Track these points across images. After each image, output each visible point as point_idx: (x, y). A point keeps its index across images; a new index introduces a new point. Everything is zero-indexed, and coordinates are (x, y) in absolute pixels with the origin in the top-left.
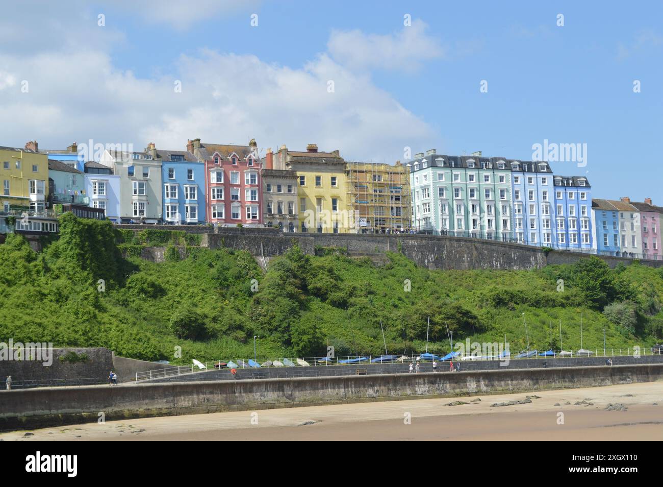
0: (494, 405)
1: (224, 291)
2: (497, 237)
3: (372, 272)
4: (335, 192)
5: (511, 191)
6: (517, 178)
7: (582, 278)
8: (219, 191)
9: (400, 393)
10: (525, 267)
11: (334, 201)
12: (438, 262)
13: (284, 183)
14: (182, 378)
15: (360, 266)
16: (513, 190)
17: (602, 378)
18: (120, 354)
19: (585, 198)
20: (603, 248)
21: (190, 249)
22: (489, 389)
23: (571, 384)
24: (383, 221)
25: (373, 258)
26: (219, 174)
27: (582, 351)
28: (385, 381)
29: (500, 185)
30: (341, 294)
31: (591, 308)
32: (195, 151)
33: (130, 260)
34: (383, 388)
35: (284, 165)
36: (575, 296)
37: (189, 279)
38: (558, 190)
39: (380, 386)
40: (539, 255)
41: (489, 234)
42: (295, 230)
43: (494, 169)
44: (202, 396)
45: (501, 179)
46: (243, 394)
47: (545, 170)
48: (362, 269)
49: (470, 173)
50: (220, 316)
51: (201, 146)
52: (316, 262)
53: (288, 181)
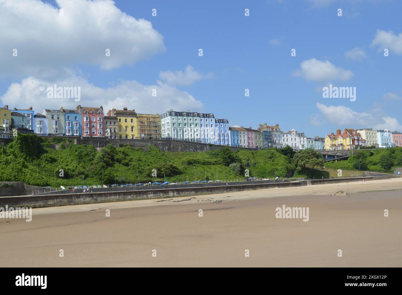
0: (174, 202)
1: (80, 160)
2: (194, 141)
3: (141, 153)
4: (132, 124)
5: (199, 124)
6: (202, 119)
7: (222, 155)
8: (87, 124)
9: (142, 197)
10: (202, 151)
11: (132, 128)
12: (169, 149)
13: (113, 121)
14: (52, 193)
15: (137, 151)
16: (200, 123)
17: (223, 190)
18: (29, 184)
19: (227, 127)
20: (233, 144)
21: (69, 145)
22: (178, 195)
23: (211, 193)
24: (151, 134)
25: (143, 148)
26: (87, 118)
27: (217, 180)
28: (135, 193)
29: (195, 122)
30: (126, 161)
31: (225, 165)
32: (79, 109)
33: (45, 149)
34: (134, 195)
35: (113, 115)
36: (219, 161)
37: (67, 156)
38: (217, 124)
39: (133, 195)
40: (208, 147)
41: (191, 139)
42: (112, 138)
43: (193, 116)
44: (58, 200)
45: (196, 120)
46: (76, 199)
47: (212, 117)
48: (138, 152)
49: (184, 118)
50: (75, 169)
51: (81, 108)
52: (118, 149)
53: (114, 121)
